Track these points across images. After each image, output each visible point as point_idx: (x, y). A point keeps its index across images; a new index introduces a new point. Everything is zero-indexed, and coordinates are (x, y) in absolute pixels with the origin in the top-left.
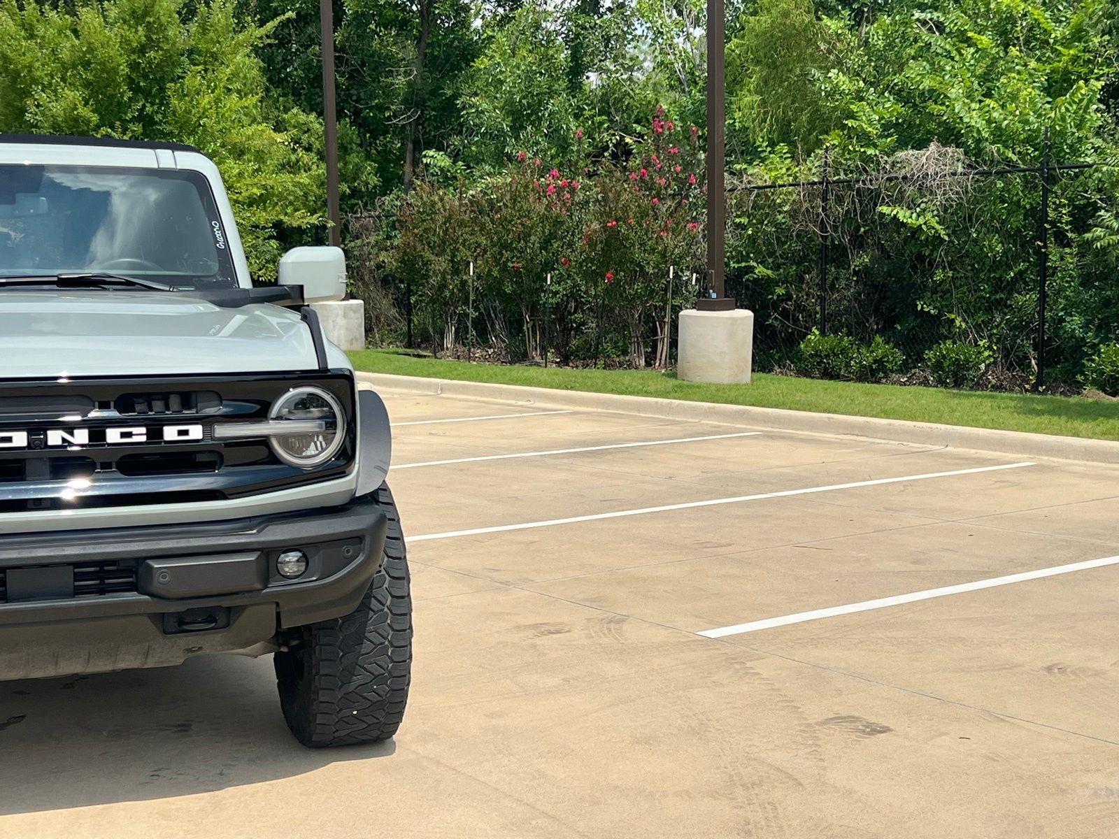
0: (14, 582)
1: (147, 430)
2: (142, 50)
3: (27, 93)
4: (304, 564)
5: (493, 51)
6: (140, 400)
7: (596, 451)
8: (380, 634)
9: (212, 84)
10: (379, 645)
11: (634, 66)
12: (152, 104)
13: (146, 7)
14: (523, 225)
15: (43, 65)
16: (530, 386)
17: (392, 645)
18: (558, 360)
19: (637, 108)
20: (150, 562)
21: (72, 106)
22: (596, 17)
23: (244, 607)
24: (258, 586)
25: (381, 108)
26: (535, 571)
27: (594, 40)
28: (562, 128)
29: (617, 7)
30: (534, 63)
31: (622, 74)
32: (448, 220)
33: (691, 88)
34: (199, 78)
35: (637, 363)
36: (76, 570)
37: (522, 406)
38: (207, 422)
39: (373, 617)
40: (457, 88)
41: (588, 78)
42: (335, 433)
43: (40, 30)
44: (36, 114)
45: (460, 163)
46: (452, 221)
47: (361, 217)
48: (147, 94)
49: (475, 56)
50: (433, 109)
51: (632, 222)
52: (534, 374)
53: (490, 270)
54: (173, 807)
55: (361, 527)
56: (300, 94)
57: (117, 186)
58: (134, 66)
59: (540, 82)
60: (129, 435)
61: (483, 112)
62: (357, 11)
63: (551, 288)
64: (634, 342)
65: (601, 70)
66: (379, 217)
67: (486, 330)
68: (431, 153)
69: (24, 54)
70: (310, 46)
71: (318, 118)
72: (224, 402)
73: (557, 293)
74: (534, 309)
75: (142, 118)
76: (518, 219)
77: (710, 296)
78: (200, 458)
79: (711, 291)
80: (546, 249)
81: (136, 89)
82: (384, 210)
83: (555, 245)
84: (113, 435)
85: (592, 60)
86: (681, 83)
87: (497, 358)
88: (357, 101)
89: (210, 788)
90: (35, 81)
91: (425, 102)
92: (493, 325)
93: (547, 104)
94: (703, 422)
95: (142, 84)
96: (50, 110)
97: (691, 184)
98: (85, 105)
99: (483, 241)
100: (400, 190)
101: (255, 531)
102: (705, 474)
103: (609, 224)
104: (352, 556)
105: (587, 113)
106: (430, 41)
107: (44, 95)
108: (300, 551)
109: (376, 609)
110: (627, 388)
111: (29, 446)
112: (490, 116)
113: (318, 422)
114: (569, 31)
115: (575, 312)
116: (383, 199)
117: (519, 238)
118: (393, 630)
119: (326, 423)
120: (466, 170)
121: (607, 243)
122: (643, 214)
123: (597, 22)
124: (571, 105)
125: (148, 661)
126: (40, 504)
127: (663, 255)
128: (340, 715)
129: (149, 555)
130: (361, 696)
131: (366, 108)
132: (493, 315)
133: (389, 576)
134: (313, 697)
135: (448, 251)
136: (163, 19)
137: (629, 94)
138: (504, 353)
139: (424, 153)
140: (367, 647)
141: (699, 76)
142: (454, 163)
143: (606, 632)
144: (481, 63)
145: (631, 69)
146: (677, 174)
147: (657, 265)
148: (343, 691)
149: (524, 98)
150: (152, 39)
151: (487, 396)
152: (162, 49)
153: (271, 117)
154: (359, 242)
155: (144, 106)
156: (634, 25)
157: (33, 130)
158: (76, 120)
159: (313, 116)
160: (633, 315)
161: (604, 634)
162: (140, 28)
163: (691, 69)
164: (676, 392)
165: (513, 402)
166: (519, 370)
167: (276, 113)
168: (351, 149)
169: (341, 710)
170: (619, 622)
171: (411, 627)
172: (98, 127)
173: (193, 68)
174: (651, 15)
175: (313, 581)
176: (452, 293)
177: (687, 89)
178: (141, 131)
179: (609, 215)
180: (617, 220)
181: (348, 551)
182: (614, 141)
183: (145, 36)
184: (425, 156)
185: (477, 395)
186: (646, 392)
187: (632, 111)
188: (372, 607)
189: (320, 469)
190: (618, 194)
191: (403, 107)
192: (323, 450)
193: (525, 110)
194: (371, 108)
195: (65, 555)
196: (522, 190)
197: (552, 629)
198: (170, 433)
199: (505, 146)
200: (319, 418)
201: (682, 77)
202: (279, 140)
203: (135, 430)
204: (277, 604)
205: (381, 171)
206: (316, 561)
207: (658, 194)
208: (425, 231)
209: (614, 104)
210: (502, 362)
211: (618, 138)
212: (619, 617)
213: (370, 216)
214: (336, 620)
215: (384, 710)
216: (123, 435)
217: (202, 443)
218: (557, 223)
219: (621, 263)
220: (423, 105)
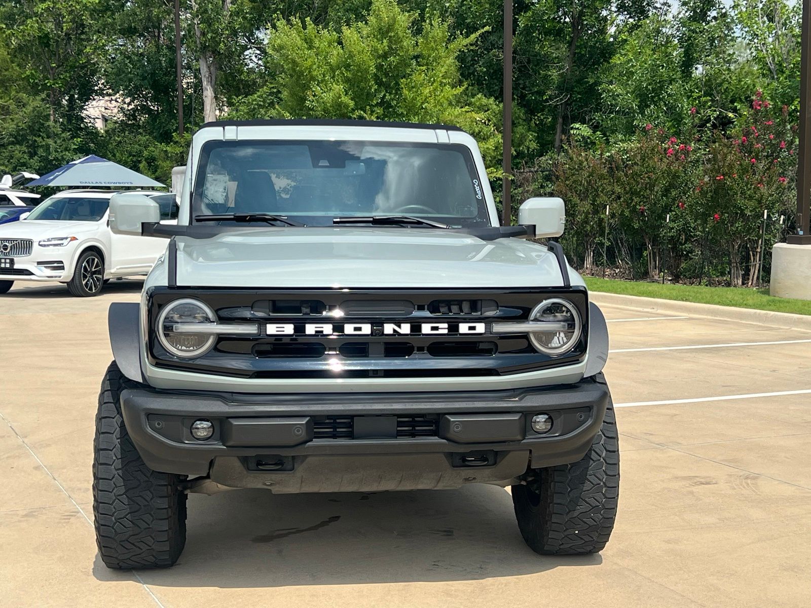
0: (358, 425)
1: (449, 325)
2: (385, 56)
3: (306, 87)
4: (550, 424)
5: (628, 51)
6: (443, 305)
7: (712, 348)
8: (597, 477)
9: (432, 79)
10: (596, 485)
11: (731, 59)
12: (390, 94)
13: (389, 26)
14: (649, 178)
15: (319, 68)
16: (654, 297)
17: (606, 486)
18: (670, 278)
19: (733, 90)
20: (448, 417)
21: (337, 95)
22: (704, 24)
23: (508, 452)
24: (519, 437)
25: (541, 93)
26: (681, 436)
27: (701, 40)
28: (678, 106)
29: (721, 16)
30: (658, 59)
31: (722, 66)
32: (591, 175)
33: (779, 76)
34: (423, 75)
35: (736, 282)
36: (398, 419)
37: (648, 312)
38: (488, 321)
39: (593, 465)
40: (598, 77)
41: (696, 69)
42: (574, 332)
43: (317, 43)
44: (313, 101)
45: (598, 133)
46: (594, 175)
47: (523, 172)
48: (387, 87)
49: (612, 54)
50: (579, 93)
51: (736, 176)
52: (656, 289)
53: (623, 211)
54: (453, 588)
55: (591, 400)
56: (483, 84)
57: (391, 156)
58: (379, 67)
59: (662, 72)
60: (436, 328)
61: (618, 96)
62: (528, 25)
63: (669, 225)
64: (734, 266)
65: (706, 63)
66: (536, 171)
67: (614, 255)
68: (577, 126)
69: (306, 59)
70: (492, 50)
71: (495, 101)
72: (500, 308)
73: (673, 228)
74: (655, 241)
75: (383, 103)
76: (646, 173)
77: (798, 233)
78: (482, 346)
79: (799, 229)
80: (666, 196)
81: (380, 83)
82: (540, 167)
83: (674, 193)
84: (426, 329)
85: (700, 56)
86: (771, 72)
87: (622, 276)
88: (523, 88)
89: (476, 577)
90: (313, 78)
91: (573, 87)
92: (620, 251)
93: (667, 88)
94: (793, 329)
95: (384, 80)
96: (322, 98)
97: (782, 148)
98: (346, 95)
99: (618, 189)
100: (553, 152)
101: (517, 399)
102: (802, 369)
103: (717, 178)
104: (584, 419)
105: (695, 95)
106: (579, 44)
107: (318, 88)
108: (548, 415)
109: (595, 459)
110: (731, 301)
111: (372, 334)
112: (623, 98)
113: (562, 323)
114: (683, 35)
115: (685, 243)
116: (540, 159)
117: (646, 188)
118: (607, 475)
119: (568, 325)
120: (603, 137)
121: (716, 192)
122: (744, 171)
123: (706, 27)
124: (685, 89)
125: (439, 485)
126: (377, 374)
127: (760, 202)
128: (566, 533)
129: (447, 412)
130: (582, 521)
131: (530, 94)
132: (620, 244)
133: (605, 436)
134: (547, 518)
135: (590, 196)
136: (401, 34)
137: (727, 81)
138: (627, 272)
139: (572, 126)
140: (587, 486)
141: (785, 67)
142: (594, 132)
143: (745, 486)
144: (617, 60)
145: (729, 62)
146: (771, 140)
147: (754, 209)
148: (570, 516)
149: (650, 85)
150: (392, 48)
151: (620, 304)
152: (399, 55)
153: (462, 101)
154: (520, 190)
155: (385, 95)
156: (733, 29)
157: (311, 112)
158: (340, 105)
159: (492, 100)
160: (733, 246)
161: (744, 487)
162: (385, 41)
163: (779, 62)
164: (770, 305)
165: (641, 309)
166: (643, 285)
167: (466, 98)
168: (519, 123)
169: (567, 529)
170: (754, 478)
171: (619, 474)
172: (353, 110)
173: (419, 68)
174: (749, 22)
175: (556, 436)
176: (592, 227)
177: (776, 77)
178: (382, 112)
179: (718, 171)
180: (723, 175)
181: (581, 417)
182: (715, 116)
183: (388, 46)
184: (572, 128)
185: (612, 303)
186: (745, 304)
187: (729, 93)
188: (592, 457)
189: (562, 357)
190: (725, 155)
191: (557, 92)
192: (564, 344)
193: (650, 93)
194: (533, 94)
195: (393, 409)
196: (650, 152)
197: (703, 480)
198: (464, 328)
199: (634, 120)
200: (564, 321)
201: (772, 67)
202: (478, 119)
203: (440, 325)
204: (531, 451)
205: (538, 139)
206: (558, 422)
207: (757, 155)
208: (574, 182)
209: (716, 88)
210: (626, 279)
211: (718, 113)
212: (753, 475)
213: (531, 171)
214: (567, 465)
215: (597, 532)
216: (433, 328)
217: (484, 336)
218: (675, 176)
219: (726, 207)
220: (571, 91)
